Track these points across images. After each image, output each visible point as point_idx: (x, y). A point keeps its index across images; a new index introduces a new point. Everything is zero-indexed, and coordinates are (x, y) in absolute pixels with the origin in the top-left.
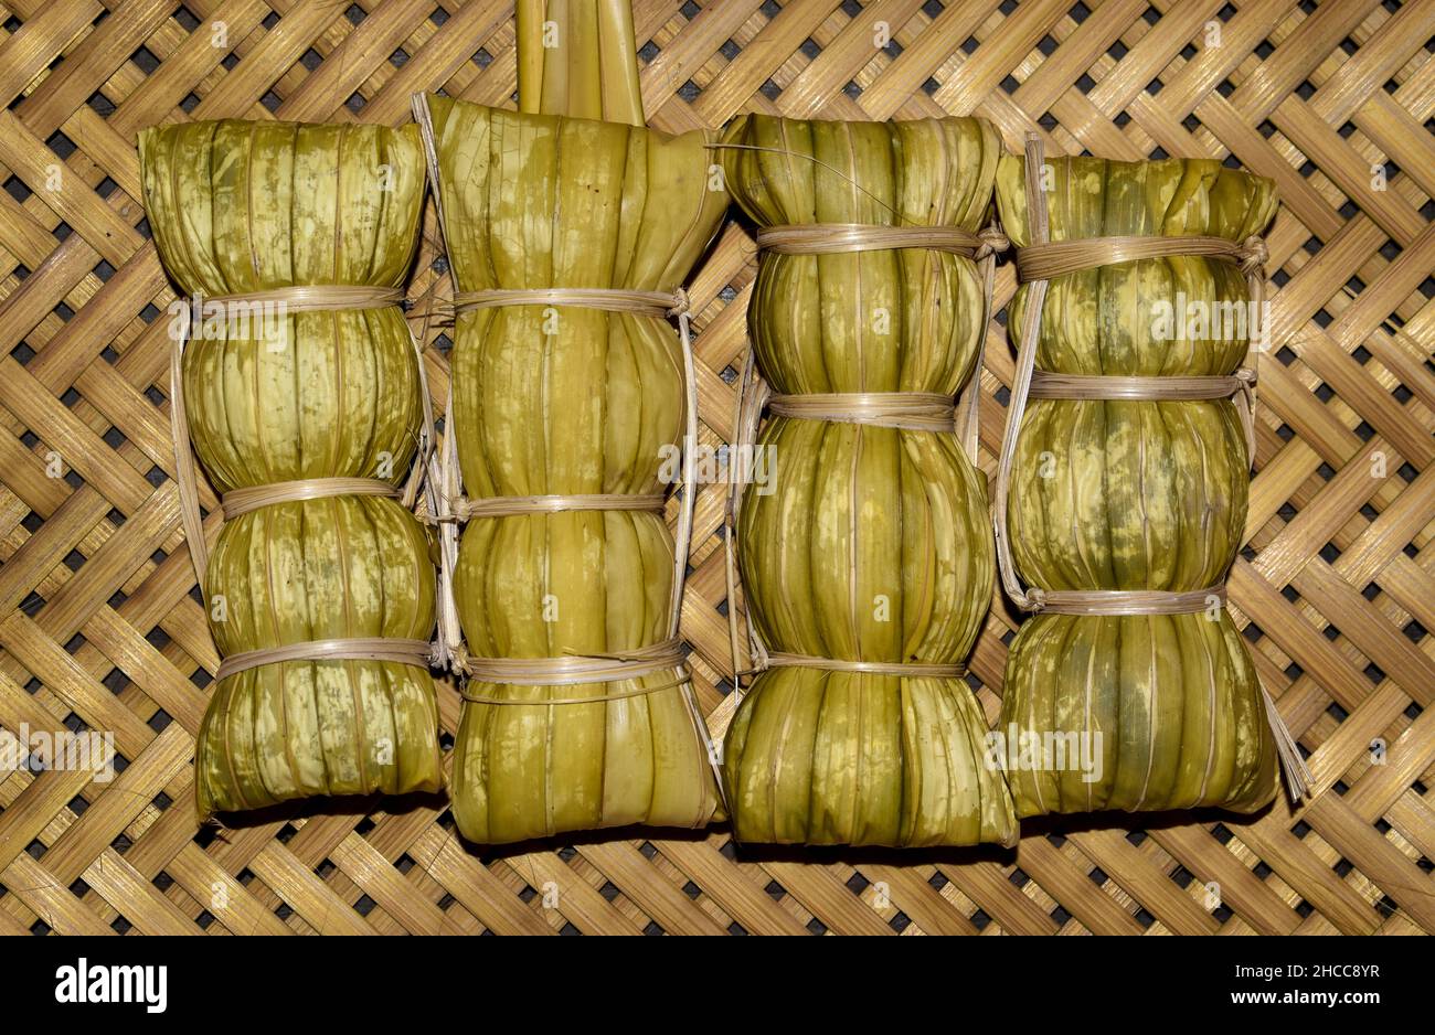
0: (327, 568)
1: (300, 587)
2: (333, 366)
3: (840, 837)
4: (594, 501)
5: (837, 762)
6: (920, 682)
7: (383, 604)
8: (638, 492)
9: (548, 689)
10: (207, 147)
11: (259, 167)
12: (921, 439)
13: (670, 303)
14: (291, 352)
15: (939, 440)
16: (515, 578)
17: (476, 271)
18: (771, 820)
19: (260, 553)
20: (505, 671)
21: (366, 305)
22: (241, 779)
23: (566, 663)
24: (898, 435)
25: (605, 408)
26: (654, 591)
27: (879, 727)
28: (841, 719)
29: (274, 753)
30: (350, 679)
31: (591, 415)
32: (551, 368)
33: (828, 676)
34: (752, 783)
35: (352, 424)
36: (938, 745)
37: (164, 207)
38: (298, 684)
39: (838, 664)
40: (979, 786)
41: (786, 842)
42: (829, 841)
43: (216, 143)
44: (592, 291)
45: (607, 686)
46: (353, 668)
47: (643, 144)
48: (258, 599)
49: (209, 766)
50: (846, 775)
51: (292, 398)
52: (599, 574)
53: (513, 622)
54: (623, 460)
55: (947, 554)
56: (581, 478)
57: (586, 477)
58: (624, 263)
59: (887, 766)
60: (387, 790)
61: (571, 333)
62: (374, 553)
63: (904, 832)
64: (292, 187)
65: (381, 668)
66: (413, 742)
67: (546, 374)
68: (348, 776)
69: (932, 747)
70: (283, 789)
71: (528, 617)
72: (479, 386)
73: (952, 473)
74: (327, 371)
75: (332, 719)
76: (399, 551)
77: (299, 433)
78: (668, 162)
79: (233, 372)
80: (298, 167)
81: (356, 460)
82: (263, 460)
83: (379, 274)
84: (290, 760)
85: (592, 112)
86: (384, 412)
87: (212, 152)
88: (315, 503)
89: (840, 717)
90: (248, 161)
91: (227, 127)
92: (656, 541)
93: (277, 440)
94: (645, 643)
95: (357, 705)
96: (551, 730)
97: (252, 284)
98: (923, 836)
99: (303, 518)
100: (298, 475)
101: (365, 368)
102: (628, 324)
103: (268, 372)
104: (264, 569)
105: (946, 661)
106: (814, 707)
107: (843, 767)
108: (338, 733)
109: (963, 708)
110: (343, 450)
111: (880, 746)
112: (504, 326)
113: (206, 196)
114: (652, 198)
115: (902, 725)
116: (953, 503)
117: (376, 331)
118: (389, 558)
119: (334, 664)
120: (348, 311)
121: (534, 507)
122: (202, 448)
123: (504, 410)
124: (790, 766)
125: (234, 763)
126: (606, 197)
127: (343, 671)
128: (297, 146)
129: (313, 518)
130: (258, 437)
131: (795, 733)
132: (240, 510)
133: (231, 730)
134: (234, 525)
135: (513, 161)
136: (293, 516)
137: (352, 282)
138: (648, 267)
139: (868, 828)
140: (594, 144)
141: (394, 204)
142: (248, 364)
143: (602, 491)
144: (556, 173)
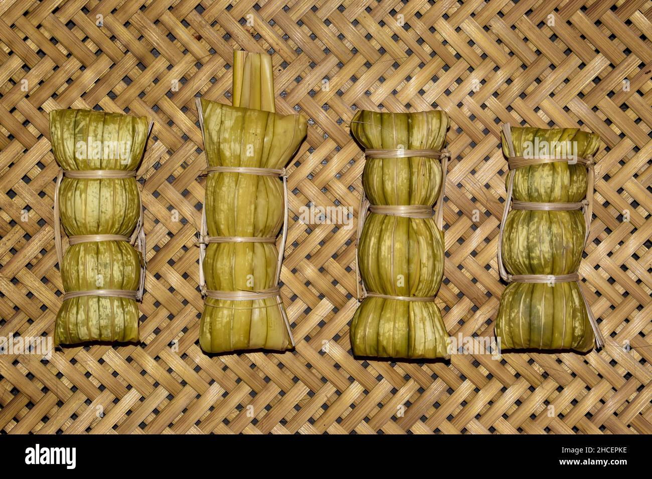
0: (105, 266)
1: (96, 271)
2: (112, 198)
3: (389, 355)
4: (252, 239)
5: (386, 330)
6: (417, 303)
7: (123, 279)
8: (266, 236)
9: (232, 302)
10: (73, 120)
11: (92, 128)
12: (417, 221)
13: (280, 173)
14: (98, 192)
15: (424, 221)
16: (223, 265)
17: (215, 160)
18: (365, 348)
19: (83, 259)
20: (219, 295)
21: (124, 177)
22: (71, 334)
23: (240, 293)
24: (409, 220)
25: (256, 208)
26: (270, 270)
27: (401, 318)
28: (388, 315)
29: (83, 326)
30: (111, 303)
31: (251, 210)
32: (238, 194)
33: (385, 300)
34: (359, 336)
35: (117, 217)
36: (422, 325)
37: (57, 139)
38: (93, 303)
39: (388, 296)
40: (435, 338)
41: (371, 356)
42: (385, 356)
43: (77, 119)
44: (253, 168)
45: (252, 302)
46: (111, 299)
47: (273, 119)
48: (81, 274)
49: (60, 328)
50: (389, 334)
51: (98, 207)
52: (251, 265)
53: (221, 279)
54: (261, 225)
55: (424, 260)
56: (247, 231)
57: (248, 231)
58: (264, 160)
59: (403, 331)
60: (119, 341)
61: (245, 182)
62: (121, 261)
63: (410, 354)
64: (103, 136)
65: (121, 300)
66: (130, 325)
67: (236, 196)
68: (107, 335)
69: (419, 325)
70: (85, 338)
71: (227, 277)
72: (214, 199)
73: (428, 233)
74: (110, 199)
75: (104, 316)
76: (129, 261)
77: (99, 219)
78: (281, 126)
79: (78, 197)
80: (105, 130)
81: (117, 229)
82: (86, 228)
83: (129, 167)
84: (88, 329)
85: (258, 107)
86: (128, 213)
87: (75, 122)
88: (102, 243)
89: (388, 314)
90: (88, 126)
91: (81, 113)
92: (272, 253)
93: (91, 221)
94: (266, 288)
95: (112, 312)
96: (233, 315)
97: (86, 168)
98: (416, 355)
99: (98, 248)
100: (97, 233)
101: (123, 199)
102: (265, 180)
103: (90, 198)
104: (84, 264)
105: (426, 296)
106: (380, 311)
107: (388, 332)
108: (105, 321)
109: (431, 312)
110: (113, 226)
111: (401, 324)
112: (223, 179)
113: (73, 136)
114: (275, 138)
115: (409, 318)
116: (427, 243)
117: (127, 186)
118: (126, 263)
119: (105, 297)
120: (118, 179)
121: (230, 240)
122: (64, 221)
123: (222, 207)
124: (371, 331)
125: (69, 328)
126: (259, 137)
127: (108, 300)
128: (105, 122)
129: (101, 248)
130: (85, 220)
131: (373, 318)
132: (76, 243)
133: (69, 317)
134: (73, 247)
135: (228, 123)
136: (95, 247)
137: (120, 169)
138: (273, 161)
139: (397, 352)
140: (256, 119)
141: (136, 144)
142: (83, 195)
143: (254, 236)
144: (243, 128)
